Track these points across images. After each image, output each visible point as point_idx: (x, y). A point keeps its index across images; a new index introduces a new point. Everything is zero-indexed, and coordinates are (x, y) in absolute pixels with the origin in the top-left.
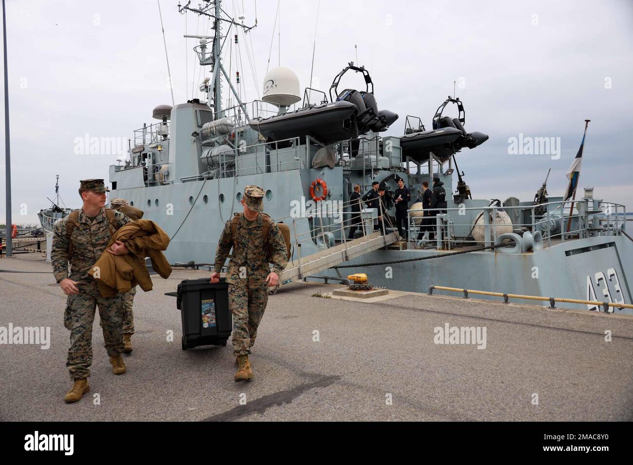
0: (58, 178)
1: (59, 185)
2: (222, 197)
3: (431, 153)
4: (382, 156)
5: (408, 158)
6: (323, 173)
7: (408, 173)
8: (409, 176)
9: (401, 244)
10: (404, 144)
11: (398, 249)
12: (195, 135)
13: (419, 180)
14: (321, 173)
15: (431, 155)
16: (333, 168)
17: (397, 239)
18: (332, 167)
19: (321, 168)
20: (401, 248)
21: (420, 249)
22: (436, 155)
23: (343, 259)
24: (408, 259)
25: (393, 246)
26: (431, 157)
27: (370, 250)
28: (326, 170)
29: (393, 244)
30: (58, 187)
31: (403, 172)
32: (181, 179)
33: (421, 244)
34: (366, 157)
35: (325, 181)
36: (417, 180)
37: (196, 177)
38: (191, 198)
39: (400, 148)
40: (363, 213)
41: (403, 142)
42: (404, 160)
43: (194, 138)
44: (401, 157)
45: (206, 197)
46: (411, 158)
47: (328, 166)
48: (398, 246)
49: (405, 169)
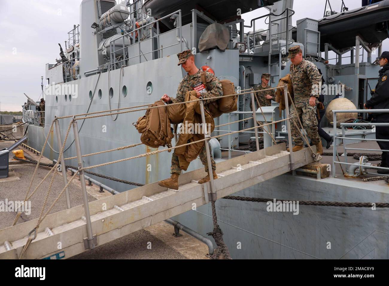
0: (42, 79)
1: (43, 84)
2: (111, 91)
3: (357, 37)
4: (296, 41)
5: (327, 45)
6: (211, 58)
7: (327, 63)
8: (328, 67)
9: (318, 169)
10: (322, 28)
11: (314, 176)
12: (94, 26)
13: (339, 71)
14: (208, 57)
15: (358, 40)
16: (223, 51)
17: (313, 158)
18: (222, 49)
19: (208, 50)
20: (319, 175)
21: (353, 178)
22: (365, 39)
23: (204, 198)
24: (332, 200)
25: (305, 170)
26: (357, 42)
27: (261, 179)
28: (214, 53)
29: (305, 167)
30: (43, 85)
31: (320, 62)
32: (85, 73)
33: (355, 169)
34: (275, 43)
35: (213, 68)
36: (337, 72)
37: (96, 70)
38: (91, 92)
39: (318, 33)
40: (257, 114)
41: (321, 25)
42: (322, 50)
43: (95, 30)
44: (319, 44)
45: (100, 91)
46: (331, 46)
47: (217, 48)
48: (313, 171)
49: (322, 59)
